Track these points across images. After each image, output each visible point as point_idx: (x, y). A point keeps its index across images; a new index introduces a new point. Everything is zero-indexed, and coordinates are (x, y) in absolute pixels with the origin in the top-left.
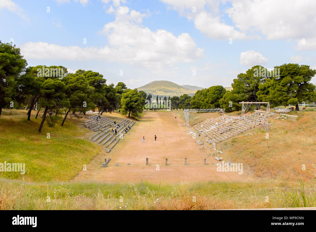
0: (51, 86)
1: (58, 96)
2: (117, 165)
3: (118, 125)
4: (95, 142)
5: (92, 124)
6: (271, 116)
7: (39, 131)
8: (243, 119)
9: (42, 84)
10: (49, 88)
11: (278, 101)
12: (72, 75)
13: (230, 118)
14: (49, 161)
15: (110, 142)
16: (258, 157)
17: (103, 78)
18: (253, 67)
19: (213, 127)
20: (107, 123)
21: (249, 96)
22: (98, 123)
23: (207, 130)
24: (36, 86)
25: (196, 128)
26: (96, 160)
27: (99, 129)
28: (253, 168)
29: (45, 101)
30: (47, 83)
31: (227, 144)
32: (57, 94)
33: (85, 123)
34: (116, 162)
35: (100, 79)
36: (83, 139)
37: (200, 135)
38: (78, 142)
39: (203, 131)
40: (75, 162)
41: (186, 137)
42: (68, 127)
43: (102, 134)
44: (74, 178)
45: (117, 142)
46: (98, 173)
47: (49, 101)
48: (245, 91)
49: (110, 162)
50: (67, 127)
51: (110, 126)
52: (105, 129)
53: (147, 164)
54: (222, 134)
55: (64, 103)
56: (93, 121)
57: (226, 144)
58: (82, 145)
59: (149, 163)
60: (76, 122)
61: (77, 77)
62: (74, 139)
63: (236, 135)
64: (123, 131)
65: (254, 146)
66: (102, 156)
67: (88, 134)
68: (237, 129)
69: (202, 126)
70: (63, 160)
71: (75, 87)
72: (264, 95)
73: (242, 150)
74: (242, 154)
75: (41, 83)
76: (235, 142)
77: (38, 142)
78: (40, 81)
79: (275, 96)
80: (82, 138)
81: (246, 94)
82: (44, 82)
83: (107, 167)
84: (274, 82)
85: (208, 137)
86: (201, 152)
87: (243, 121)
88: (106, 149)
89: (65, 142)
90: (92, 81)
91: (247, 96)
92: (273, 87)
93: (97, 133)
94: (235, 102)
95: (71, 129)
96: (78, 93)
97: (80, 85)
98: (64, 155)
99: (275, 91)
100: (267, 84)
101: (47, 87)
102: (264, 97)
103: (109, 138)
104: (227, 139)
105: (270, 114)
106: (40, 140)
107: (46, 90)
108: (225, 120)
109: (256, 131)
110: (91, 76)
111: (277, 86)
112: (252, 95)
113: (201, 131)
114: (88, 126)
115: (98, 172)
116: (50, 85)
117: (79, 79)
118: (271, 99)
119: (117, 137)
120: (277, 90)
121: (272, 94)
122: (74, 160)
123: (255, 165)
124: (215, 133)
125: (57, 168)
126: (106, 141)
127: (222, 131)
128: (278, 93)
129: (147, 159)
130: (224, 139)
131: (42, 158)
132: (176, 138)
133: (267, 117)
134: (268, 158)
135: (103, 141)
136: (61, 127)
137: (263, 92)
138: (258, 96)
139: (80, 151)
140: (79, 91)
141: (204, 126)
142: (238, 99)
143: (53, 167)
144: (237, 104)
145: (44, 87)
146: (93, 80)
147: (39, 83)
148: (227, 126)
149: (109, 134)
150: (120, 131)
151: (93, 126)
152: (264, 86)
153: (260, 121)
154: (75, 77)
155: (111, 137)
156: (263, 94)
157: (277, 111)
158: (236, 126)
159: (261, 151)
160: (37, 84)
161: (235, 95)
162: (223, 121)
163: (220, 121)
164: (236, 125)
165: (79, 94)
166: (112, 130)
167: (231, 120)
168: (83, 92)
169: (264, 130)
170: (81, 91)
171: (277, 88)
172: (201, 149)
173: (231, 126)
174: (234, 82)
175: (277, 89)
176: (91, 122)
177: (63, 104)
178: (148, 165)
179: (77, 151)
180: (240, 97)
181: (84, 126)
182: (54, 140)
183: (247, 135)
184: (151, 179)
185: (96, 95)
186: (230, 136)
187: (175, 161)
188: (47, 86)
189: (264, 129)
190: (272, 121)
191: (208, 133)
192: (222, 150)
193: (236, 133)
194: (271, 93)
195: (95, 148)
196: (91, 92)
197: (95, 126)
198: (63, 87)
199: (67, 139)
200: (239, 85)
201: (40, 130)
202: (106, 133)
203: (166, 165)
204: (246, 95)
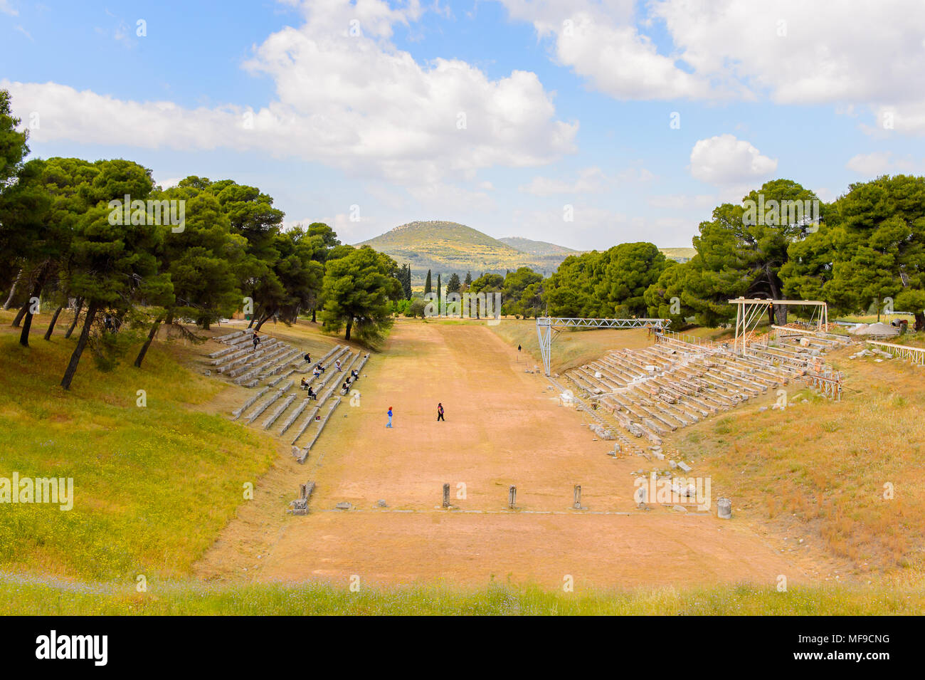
0: (111, 230)
1: (133, 266)
2: (342, 508)
3: (319, 368)
4: (253, 425)
5: (236, 361)
6: (836, 348)
7: (62, 384)
8: (741, 356)
9: (77, 221)
10: (106, 238)
11: (864, 297)
12: (175, 194)
13: (692, 350)
14: (114, 494)
15: (303, 427)
16: (823, 488)
17: (273, 206)
18: (766, 182)
19: (637, 381)
20: (283, 359)
21: (752, 280)
22: (254, 357)
23: (616, 390)
24: (57, 226)
25: (578, 381)
26: (270, 490)
27: (259, 379)
28: (812, 524)
29: (89, 281)
30: (97, 219)
31: (700, 439)
32: (133, 258)
33: (210, 357)
34: (336, 495)
35: (263, 211)
36: (214, 415)
37: (595, 407)
38: (199, 427)
39: (603, 391)
40: (201, 496)
41: (550, 412)
42: (156, 370)
43: (271, 397)
44: (206, 556)
45: (325, 426)
46: (284, 537)
47: (103, 279)
48: (739, 262)
49: (316, 494)
50: (154, 373)
51: (295, 369)
52: (278, 378)
53: (445, 505)
54: (674, 403)
55: (155, 287)
56: (236, 350)
57: (696, 440)
58: (214, 434)
59: (451, 502)
60: (181, 357)
61: (195, 201)
62: (186, 414)
63: (726, 408)
64: (337, 387)
65: (798, 449)
66: (285, 474)
67: (226, 396)
68: (726, 390)
69: (598, 375)
70: (160, 490)
71: (187, 235)
72: (805, 278)
73: (758, 462)
74: (762, 476)
75: (73, 216)
76: (727, 432)
77: (66, 423)
78: (71, 211)
79: (850, 281)
80: (211, 410)
81: (742, 272)
82: (87, 215)
83: (309, 515)
84: (851, 236)
85: (628, 412)
86: (614, 464)
87: (741, 362)
88: (294, 451)
89: (157, 426)
90: (238, 214)
91: (746, 279)
92: (846, 253)
93: (257, 392)
94: (706, 297)
95: (169, 377)
96: (196, 254)
97: (203, 229)
98: (160, 470)
99: (855, 266)
100: (819, 242)
101: (98, 234)
102: (807, 282)
103: (296, 412)
104: (697, 422)
105: (834, 342)
106: (69, 417)
107: (93, 243)
108: (677, 358)
109: (794, 398)
110: (231, 199)
111: (860, 247)
112: (761, 277)
113: (599, 393)
114: (223, 369)
115: (282, 533)
116: (109, 226)
117: (201, 208)
118: (838, 290)
119: (321, 407)
120: (861, 263)
121: (843, 273)
122: (195, 489)
123: (819, 516)
124: (649, 402)
125: (143, 519)
126: (287, 423)
127: (674, 393)
128: (861, 272)
129: (447, 488)
130: (685, 422)
131: (90, 483)
132: (520, 415)
133: (823, 350)
134: (862, 492)
135: (279, 422)
136: (134, 372)
137: (801, 268)
138: (787, 282)
139: (213, 457)
140: (200, 248)
141: (604, 375)
142: (717, 289)
144: (711, 305)
145: (88, 231)
146: (241, 212)
147: (65, 218)
148: (689, 376)
149: (295, 398)
150: (327, 387)
151: (240, 368)
152: (807, 248)
153: (805, 365)
154: (187, 200)
155: (301, 406)
156: (803, 273)
157: (851, 330)
158: (721, 379)
159: (830, 466)
160: (60, 221)
161: (705, 274)
162: (672, 360)
163: (660, 359)
164: (719, 373)
165: (200, 259)
166: (303, 383)
167: (698, 356)
168: (213, 253)
169: (819, 393)
170: (207, 250)
171: (859, 255)
172: (613, 455)
173: (701, 377)
174: (703, 232)
175: (859, 257)
176: (231, 355)
177: (153, 291)
178: (449, 507)
179: (202, 456)
180: (723, 281)
181: (210, 368)
182: (118, 418)
183: (764, 408)
184: (471, 559)
185: (250, 264)
186: (705, 413)
187: (536, 494)
188: (96, 229)
189: (820, 390)
190: (842, 365)
191: (623, 398)
192: (684, 458)
193: (727, 402)
194: (838, 270)
195: (258, 447)
196: (236, 253)
197: (246, 370)
198: (153, 232)
199: (160, 414)
200: (720, 243)
201: (66, 382)
202: (284, 394)
203: (510, 511)
204: (742, 276)
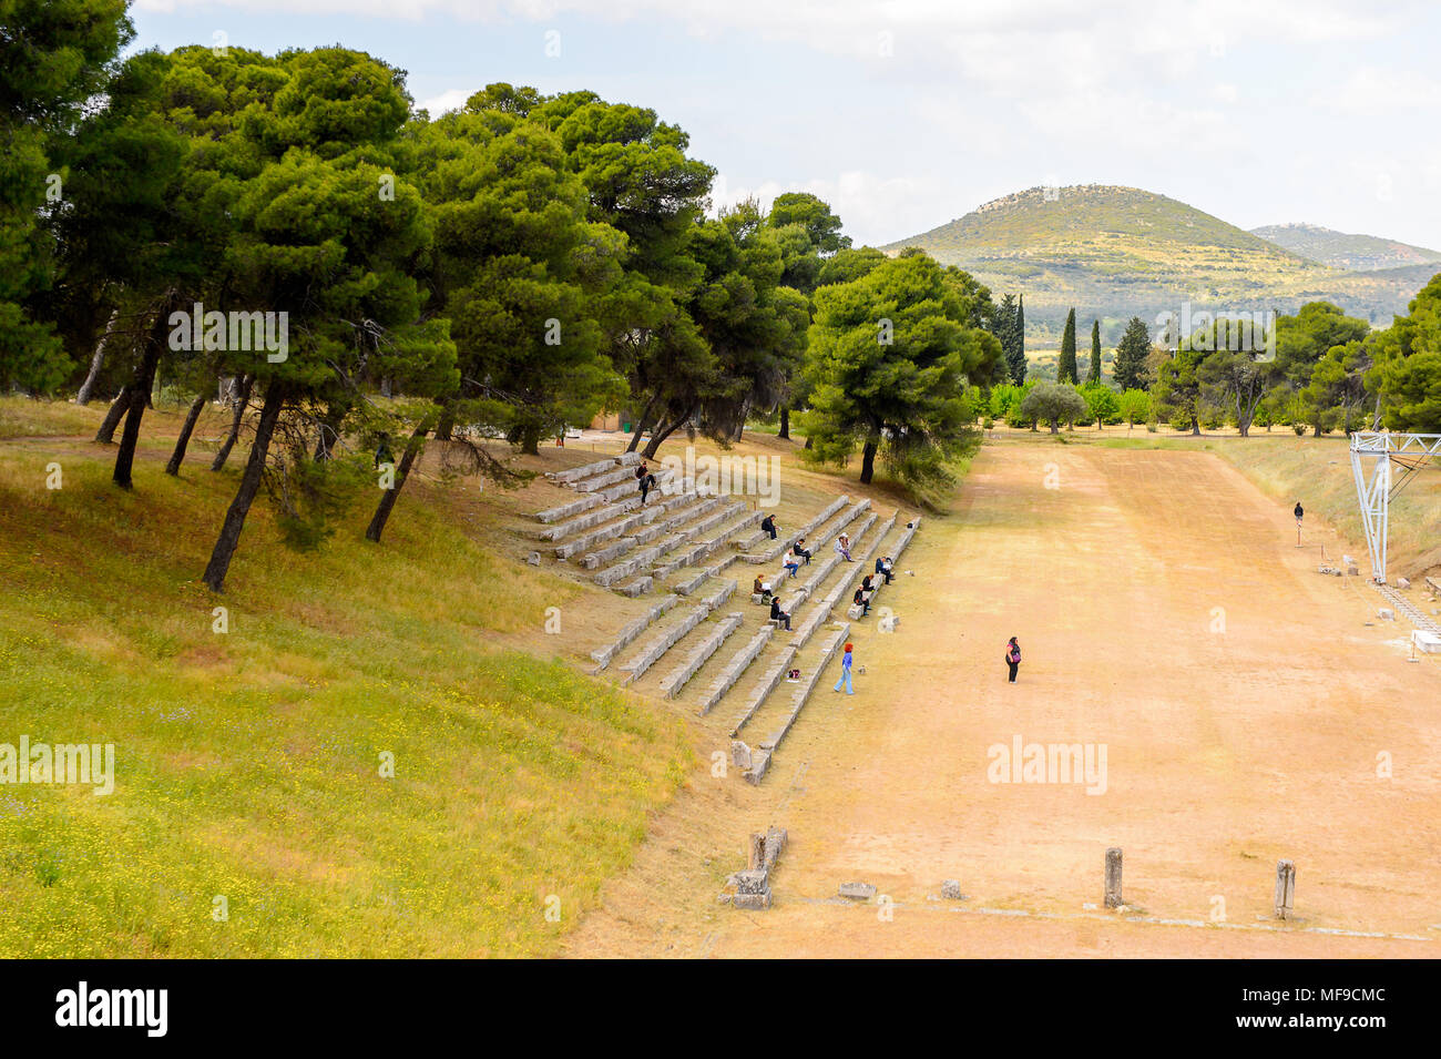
0: (316, 214)
1: (364, 301)
2: (852, 898)
3: (798, 551)
4: (641, 686)
5: (599, 532)
7: (207, 578)
9: (238, 196)
10: (303, 235)
12: (459, 128)
14: (321, 838)
15: (758, 695)
17: (688, 154)
20: (710, 527)
22: (642, 522)
24: (196, 209)
26: (678, 844)
27: (653, 575)
30: (284, 189)
32: (365, 282)
33: (540, 520)
34: (838, 863)
35: (665, 165)
36: (548, 659)
40: (519, 853)
41: (1385, 677)
42: (416, 549)
43: (684, 619)
45: (810, 694)
49: (791, 860)
50: (411, 556)
51: (738, 554)
52: (697, 574)
53: (1111, 903)
55: (414, 353)
56: (598, 505)
58: (548, 706)
59: (1125, 897)
60: (470, 520)
61: (505, 145)
62: (484, 655)
64: (841, 599)
66: (715, 807)
70: (427, 832)
71: (487, 226)
75: (230, 184)
77: (214, 668)
78: (225, 171)
80: (537, 649)
82: (261, 183)
83: (773, 911)
88: (738, 752)
89: (417, 681)
90: (605, 175)
93: (646, 608)
95: (444, 567)
96: (507, 272)
97: (525, 212)
98: (424, 787)
101: (286, 226)
103: (741, 657)
106: (223, 655)
107: (275, 249)
110: (589, 139)
114: (568, 549)
116: (310, 205)
117: (521, 160)
119: (800, 649)
122: (506, 834)
125: (387, 899)
126: (720, 684)
129: (1114, 860)
131: (269, 812)
132: (1304, 682)
135: (701, 681)
136: (366, 552)
139: (546, 759)
140: (516, 258)
143: (365, 893)
145: (264, 218)
146: (614, 168)
149: (740, 625)
150: (816, 599)
151: (610, 548)
154: (487, 142)
155: (755, 644)
160: (201, 195)
165: (518, 283)
166: (758, 588)
168: (549, 268)
170: (534, 261)
177: (409, 361)
178: (1121, 909)
179: (521, 758)
181: (539, 546)
182: (329, 662)
185: (633, 296)
187: (1346, 886)
188: (281, 213)
195: (651, 741)
196: (602, 270)
197: (623, 553)
198: (409, 223)
199: (425, 654)
201: (216, 575)
202: (713, 613)
203: (1279, 926)
